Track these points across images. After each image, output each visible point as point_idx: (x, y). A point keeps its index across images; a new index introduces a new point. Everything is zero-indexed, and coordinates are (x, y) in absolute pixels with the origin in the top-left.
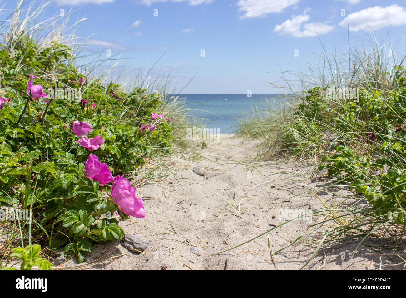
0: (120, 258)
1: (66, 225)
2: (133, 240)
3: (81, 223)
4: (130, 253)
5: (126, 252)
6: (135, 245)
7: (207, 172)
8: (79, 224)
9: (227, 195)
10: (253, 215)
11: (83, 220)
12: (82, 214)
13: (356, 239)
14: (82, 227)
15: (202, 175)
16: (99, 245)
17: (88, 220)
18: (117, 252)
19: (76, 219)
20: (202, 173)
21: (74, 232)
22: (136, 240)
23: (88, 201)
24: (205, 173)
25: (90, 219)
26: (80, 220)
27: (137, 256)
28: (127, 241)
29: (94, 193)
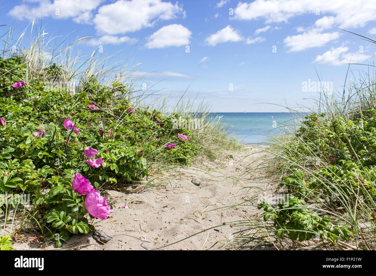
0: (88, 246)
1: (49, 222)
2: (100, 234)
3: (60, 221)
4: (97, 244)
5: (94, 242)
6: (102, 238)
7: (202, 182)
8: (59, 221)
9: (203, 203)
10: (210, 221)
11: (63, 218)
12: (62, 215)
13: (263, 248)
14: (61, 222)
15: (198, 185)
16: (76, 236)
17: (66, 219)
18: (88, 242)
19: (57, 218)
20: (198, 183)
21: (54, 227)
22: (102, 234)
23: (67, 206)
24: (200, 183)
25: (68, 218)
26: (60, 218)
27: (102, 246)
28: (96, 234)
29: (73, 200)
